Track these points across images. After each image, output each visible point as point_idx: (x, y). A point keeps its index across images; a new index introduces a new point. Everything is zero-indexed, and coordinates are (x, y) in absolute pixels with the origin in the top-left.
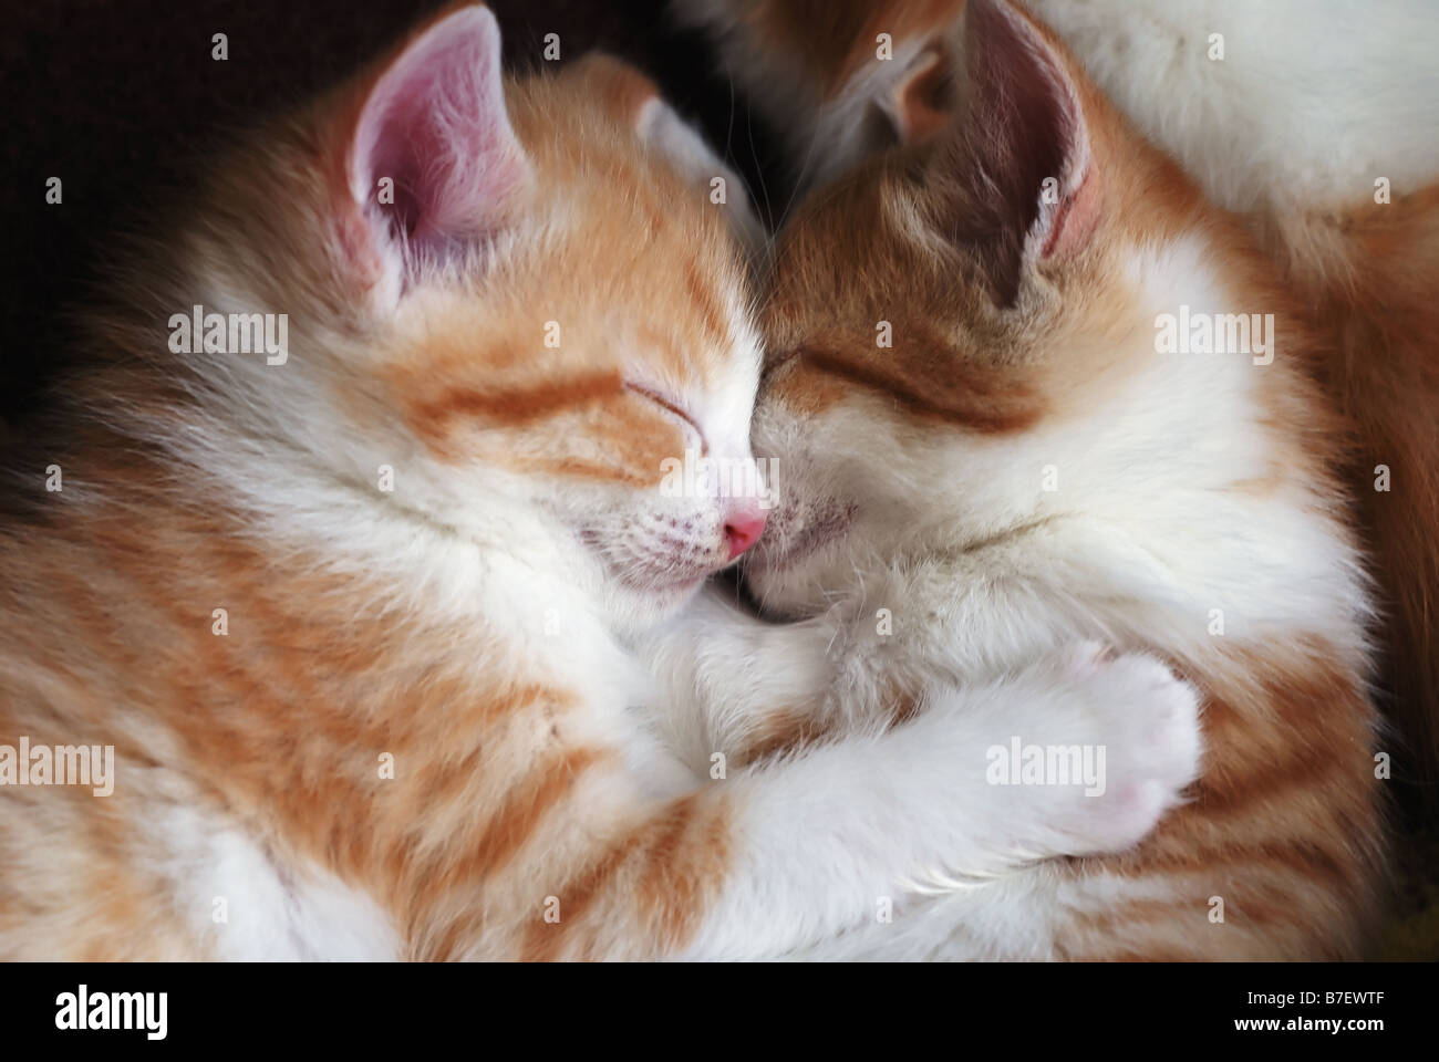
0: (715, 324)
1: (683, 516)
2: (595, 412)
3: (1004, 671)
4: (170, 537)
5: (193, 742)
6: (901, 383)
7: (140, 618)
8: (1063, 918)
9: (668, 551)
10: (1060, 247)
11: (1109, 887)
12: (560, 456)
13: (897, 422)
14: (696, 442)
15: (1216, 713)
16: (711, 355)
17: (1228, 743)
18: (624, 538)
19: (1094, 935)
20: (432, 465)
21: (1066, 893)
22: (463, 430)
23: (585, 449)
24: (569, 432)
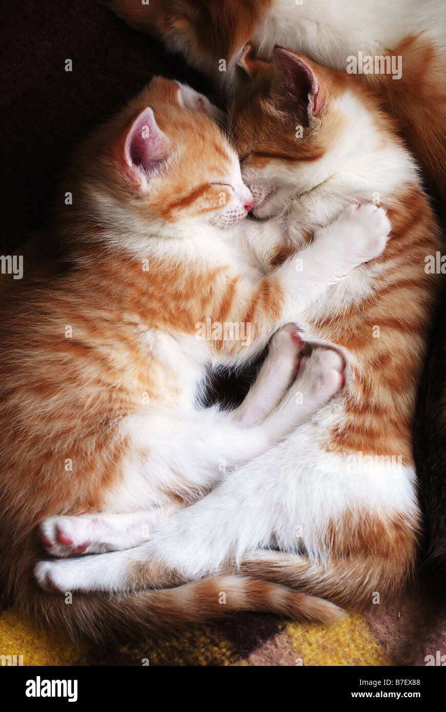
0: (226, 157)
1: (233, 209)
2: (205, 195)
3: (334, 219)
4: (115, 266)
5: (143, 315)
6: (284, 155)
7: (116, 289)
8: (370, 280)
9: (232, 219)
10: (317, 108)
11: (379, 268)
12: (201, 209)
13: (287, 165)
14: (231, 189)
15: (390, 213)
16: (227, 166)
17: (396, 220)
18: (221, 220)
19: (381, 282)
20: (171, 225)
21: (369, 274)
22: (175, 212)
23: (206, 205)
24: (201, 202)
